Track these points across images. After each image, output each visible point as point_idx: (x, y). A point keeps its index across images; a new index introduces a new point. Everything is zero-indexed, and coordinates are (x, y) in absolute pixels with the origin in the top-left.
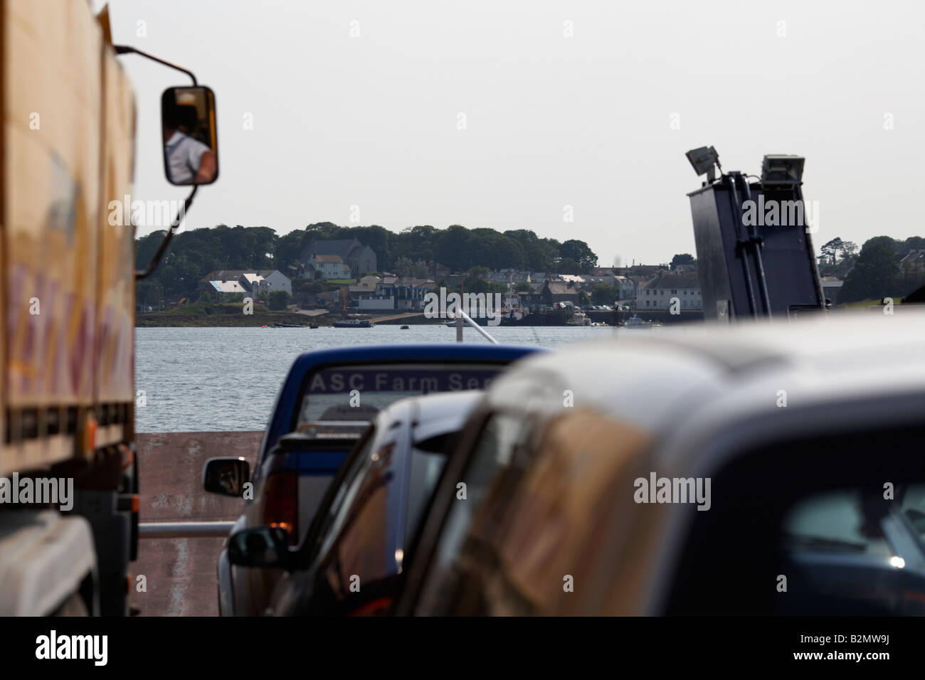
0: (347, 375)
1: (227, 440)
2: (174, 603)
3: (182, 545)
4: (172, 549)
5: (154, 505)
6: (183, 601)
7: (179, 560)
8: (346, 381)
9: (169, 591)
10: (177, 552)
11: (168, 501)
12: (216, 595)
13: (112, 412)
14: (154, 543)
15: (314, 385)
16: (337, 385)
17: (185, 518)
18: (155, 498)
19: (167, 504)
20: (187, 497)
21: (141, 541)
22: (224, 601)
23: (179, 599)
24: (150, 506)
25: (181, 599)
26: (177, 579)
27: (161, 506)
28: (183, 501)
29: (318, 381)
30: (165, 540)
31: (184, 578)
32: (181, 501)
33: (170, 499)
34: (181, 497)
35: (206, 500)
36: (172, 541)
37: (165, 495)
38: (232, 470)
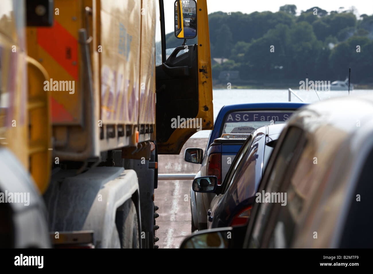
0: (242, 115)
1: (195, 141)
2: (174, 206)
3: (177, 183)
4: (173, 184)
5: (166, 167)
6: (177, 206)
7: (176, 189)
8: (242, 117)
9: (172, 202)
10: (175, 186)
11: (172, 166)
12: (190, 203)
13: (146, 128)
14: (166, 182)
15: (229, 119)
16: (238, 119)
17: (178, 172)
18: (166, 164)
19: (171, 167)
20: (179, 164)
21: (159, 181)
22: (193, 205)
23: (176, 205)
24: (164, 168)
25: (177, 205)
26: (175, 197)
27: (169, 168)
28: (178, 165)
29: (230, 117)
30: (170, 181)
31: (178, 196)
32: (177, 165)
33: (172, 165)
34: (176, 164)
35: (187, 165)
36: (173, 181)
37: (170, 163)
38: (196, 153)
